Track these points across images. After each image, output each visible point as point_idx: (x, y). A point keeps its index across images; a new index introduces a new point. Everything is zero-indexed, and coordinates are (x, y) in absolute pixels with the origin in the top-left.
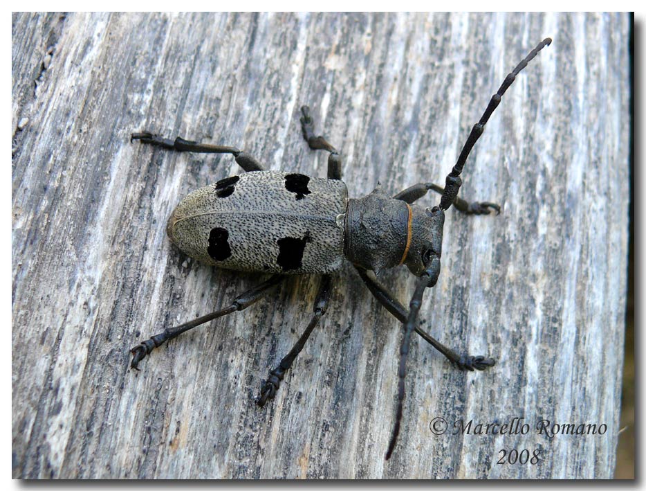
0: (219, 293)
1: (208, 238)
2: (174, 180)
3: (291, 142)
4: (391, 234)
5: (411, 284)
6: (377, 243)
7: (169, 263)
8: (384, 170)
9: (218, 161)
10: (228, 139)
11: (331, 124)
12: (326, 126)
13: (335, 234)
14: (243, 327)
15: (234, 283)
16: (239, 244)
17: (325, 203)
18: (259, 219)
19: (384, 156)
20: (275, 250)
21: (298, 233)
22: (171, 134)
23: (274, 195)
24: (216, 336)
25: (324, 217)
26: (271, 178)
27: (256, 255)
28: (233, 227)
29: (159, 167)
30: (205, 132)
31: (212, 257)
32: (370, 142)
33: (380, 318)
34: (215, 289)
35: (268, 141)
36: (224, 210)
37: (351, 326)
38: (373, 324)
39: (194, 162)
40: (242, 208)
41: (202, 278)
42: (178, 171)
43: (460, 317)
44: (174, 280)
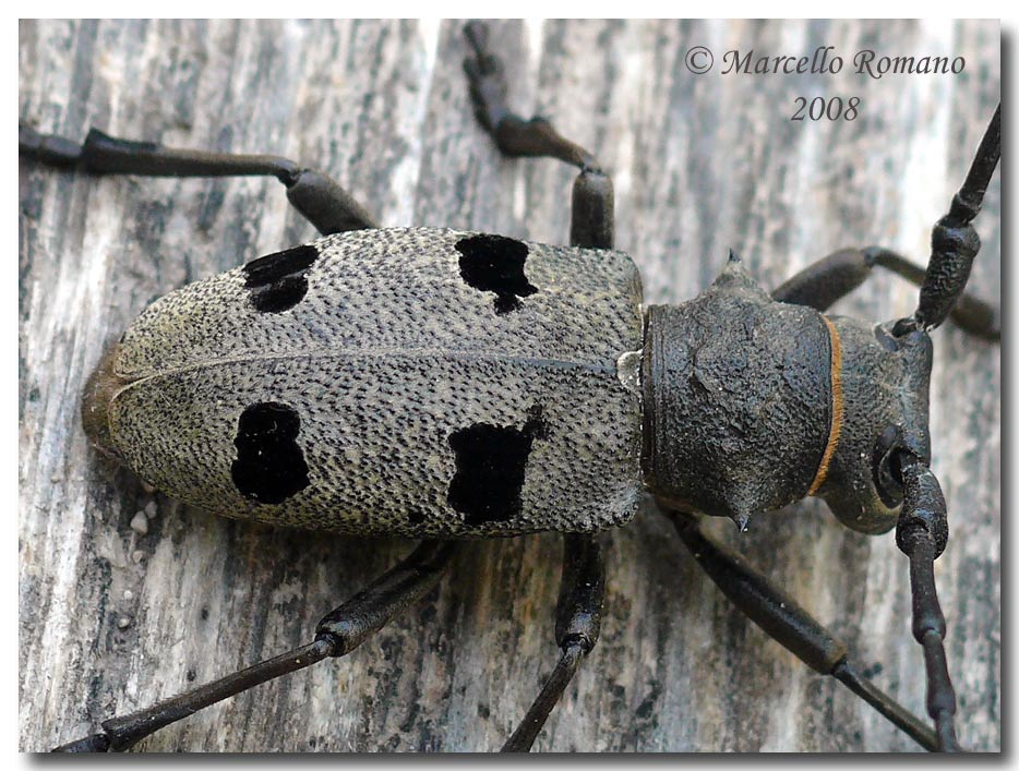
0: (254, 607)
1: (234, 433)
2: (84, 263)
3: (440, 134)
4: (782, 405)
5: (829, 558)
6: (741, 435)
7: (90, 522)
8: (727, 213)
9: (217, 200)
10: (244, 133)
11: (558, 77)
12: (543, 81)
13: (617, 410)
14: (332, 707)
15: (296, 574)
16: (332, 451)
17: (582, 320)
18: (391, 372)
19: (725, 169)
20: (442, 466)
21: (509, 411)
22: (62, 119)
23: (430, 301)
24: (251, 736)
25: (581, 362)
26: (417, 249)
27: (387, 480)
28: (311, 401)
29: (34, 225)
30: (169, 109)
31: (245, 492)
32: (681, 126)
33: (744, 662)
34: (240, 593)
35: (368, 134)
36: (278, 350)
37: (657, 690)
38: (724, 681)
39: (143, 206)
40: (336, 342)
41: (197, 561)
42: (97, 236)
43: (986, 652)
44: (107, 575)
